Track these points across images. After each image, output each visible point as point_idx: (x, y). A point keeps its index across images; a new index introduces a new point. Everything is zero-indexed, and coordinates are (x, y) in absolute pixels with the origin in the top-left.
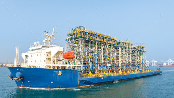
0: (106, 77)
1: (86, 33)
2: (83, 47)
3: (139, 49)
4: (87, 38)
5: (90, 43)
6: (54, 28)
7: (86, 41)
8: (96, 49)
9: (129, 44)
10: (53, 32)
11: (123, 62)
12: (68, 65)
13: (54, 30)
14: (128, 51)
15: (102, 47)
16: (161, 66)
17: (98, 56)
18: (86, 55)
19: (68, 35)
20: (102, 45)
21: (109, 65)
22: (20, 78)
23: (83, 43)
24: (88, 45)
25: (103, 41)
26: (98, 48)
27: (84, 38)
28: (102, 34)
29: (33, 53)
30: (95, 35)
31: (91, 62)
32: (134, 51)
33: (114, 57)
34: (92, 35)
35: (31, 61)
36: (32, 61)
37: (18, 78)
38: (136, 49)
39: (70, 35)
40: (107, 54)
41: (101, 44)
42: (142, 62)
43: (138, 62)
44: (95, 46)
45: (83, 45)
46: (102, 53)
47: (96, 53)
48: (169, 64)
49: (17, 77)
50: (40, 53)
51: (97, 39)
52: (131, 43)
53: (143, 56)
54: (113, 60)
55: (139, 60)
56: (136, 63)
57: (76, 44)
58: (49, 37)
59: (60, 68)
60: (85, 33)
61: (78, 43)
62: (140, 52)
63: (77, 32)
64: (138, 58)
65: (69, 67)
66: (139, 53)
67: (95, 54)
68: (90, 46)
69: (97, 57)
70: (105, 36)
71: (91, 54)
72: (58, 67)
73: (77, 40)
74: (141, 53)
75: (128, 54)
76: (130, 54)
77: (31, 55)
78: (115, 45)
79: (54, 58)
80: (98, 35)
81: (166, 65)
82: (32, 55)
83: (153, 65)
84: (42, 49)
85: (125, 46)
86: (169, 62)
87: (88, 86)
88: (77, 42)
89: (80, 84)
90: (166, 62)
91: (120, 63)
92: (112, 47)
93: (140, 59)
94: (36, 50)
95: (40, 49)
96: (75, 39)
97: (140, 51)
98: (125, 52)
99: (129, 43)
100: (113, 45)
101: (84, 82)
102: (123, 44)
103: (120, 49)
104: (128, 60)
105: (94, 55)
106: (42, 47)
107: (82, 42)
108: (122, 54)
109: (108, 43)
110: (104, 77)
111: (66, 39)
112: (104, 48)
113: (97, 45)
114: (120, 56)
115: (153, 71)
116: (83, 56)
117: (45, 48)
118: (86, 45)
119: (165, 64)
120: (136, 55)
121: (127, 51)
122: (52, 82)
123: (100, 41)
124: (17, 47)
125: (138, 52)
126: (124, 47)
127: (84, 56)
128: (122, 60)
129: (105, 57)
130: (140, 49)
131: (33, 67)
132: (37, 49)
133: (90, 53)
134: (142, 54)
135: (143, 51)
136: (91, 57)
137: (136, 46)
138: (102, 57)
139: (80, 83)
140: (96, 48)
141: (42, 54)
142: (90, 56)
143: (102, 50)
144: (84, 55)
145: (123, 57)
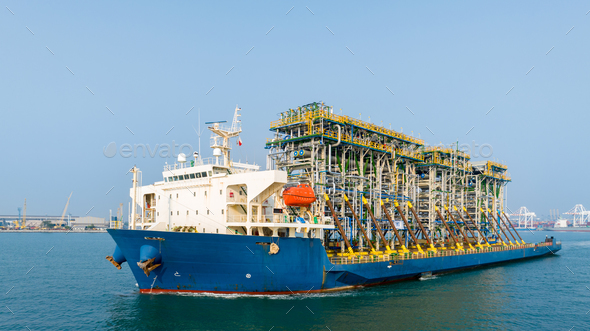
0: (401, 261)
1: (333, 123)
2: (323, 169)
3: (488, 173)
4: (337, 141)
5: (344, 156)
6: (237, 109)
7: (333, 149)
8: (362, 176)
9: (459, 158)
10: (235, 120)
11: (439, 215)
12: (298, 225)
13: (236, 115)
14: (457, 180)
15: (380, 169)
16: (550, 228)
17: (366, 197)
18: (332, 193)
19: (275, 129)
20: (378, 163)
21: (400, 225)
22: (154, 263)
23: (323, 156)
24: (339, 163)
25: (381, 148)
26: (367, 171)
27: (328, 141)
28: (380, 126)
29: (178, 188)
30: (358, 131)
31: (346, 215)
32: (474, 181)
33: (414, 201)
34: (349, 130)
35: (168, 213)
36: (175, 213)
37: (147, 263)
38: (478, 173)
39: (280, 130)
40: (392, 190)
41: (375, 158)
42: (496, 217)
43: (483, 216)
44: (357, 166)
45: (324, 163)
46: (379, 188)
47: (361, 188)
48: (575, 224)
49: (144, 262)
50: (203, 190)
51: (365, 142)
52: (465, 155)
53: (500, 195)
54: (410, 209)
55: (488, 210)
56: (478, 219)
57: (300, 157)
58: (223, 136)
59: (275, 235)
60: (330, 125)
61: (310, 157)
62: (491, 184)
63: (306, 121)
64: (486, 203)
65: (303, 229)
66: (487, 186)
67: (358, 191)
68: (343, 164)
69: (365, 201)
70: (389, 134)
71: (346, 189)
72: (267, 231)
73: (305, 145)
74: (495, 186)
75: (454, 190)
76: (462, 190)
77: (168, 193)
78: (417, 161)
79: (256, 204)
80: (368, 131)
81: (566, 226)
82: (174, 193)
83: (522, 226)
84: (214, 175)
85: (446, 163)
86: (577, 216)
87: (349, 287)
88: (305, 152)
89: (326, 282)
90: (564, 217)
91: (432, 218)
92: (407, 167)
93: (490, 207)
94: (187, 177)
95: (204, 175)
96: (297, 143)
97: (491, 178)
98: (448, 183)
99: (460, 154)
100: (412, 161)
101: (339, 275)
102: (443, 158)
103: (432, 174)
104: (455, 209)
105: (355, 193)
106: (211, 169)
107: (320, 151)
108: (438, 189)
109: (397, 156)
110: (392, 262)
111: (267, 141)
112: (384, 172)
113: (365, 161)
114: (431, 195)
115: (533, 245)
116: (322, 197)
117: (224, 174)
118: (333, 163)
119: (563, 223)
120: (478, 192)
121: (454, 181)
122: (248, 276)
123: (373, 150)
124: (136, 169)
125: (484, 183)
126: (445, 167)
127: (327, 198)
128: (437, 208)
129: (387, 200)
130: (491, 175)
131: (187, 231)
132: (193, 176)
133: (343, 188)
134: (498, 190)
135: (502, 181)
136: (347, 199)
137: (479, 165)
138: (380, 200)
139: (327, 277)
140: (362, 172)
141: (214, 191)
142: (344, 195)
143: (379, 179)
144: (327, 192)
145: (442, 199)
